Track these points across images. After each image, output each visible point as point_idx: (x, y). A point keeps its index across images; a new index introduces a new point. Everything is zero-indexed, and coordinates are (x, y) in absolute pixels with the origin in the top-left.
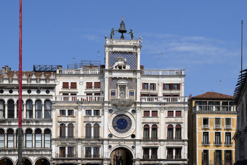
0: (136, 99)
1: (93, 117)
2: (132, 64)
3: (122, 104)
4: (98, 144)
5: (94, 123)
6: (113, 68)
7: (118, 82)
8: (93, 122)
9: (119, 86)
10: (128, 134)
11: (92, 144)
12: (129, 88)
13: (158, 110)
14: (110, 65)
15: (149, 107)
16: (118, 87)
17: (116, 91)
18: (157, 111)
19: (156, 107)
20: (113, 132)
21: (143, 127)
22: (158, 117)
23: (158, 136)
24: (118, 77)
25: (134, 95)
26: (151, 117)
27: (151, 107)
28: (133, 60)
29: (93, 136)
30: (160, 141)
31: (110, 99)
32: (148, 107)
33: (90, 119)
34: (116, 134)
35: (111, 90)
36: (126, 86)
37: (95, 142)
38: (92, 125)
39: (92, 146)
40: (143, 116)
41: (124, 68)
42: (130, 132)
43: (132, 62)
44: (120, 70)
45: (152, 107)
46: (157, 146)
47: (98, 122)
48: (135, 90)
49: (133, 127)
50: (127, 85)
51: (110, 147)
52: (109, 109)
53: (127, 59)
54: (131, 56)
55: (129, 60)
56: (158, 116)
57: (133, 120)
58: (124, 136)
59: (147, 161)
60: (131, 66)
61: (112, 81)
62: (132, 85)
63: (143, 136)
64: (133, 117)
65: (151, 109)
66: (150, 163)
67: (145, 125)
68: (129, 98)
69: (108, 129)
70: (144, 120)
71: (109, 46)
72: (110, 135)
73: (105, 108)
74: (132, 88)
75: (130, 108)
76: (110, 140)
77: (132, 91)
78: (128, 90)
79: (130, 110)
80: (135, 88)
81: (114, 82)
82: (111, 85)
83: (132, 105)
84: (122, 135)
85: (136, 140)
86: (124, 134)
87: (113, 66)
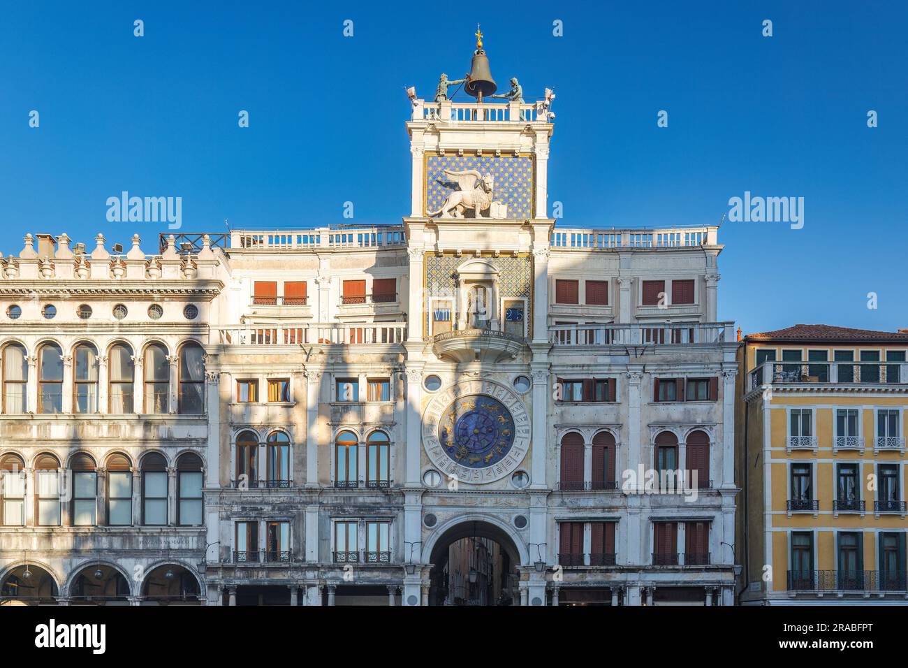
0: (531, 336)
1: (364, 404)
2: (516, 200)
3: (477, 353)
4: (383, 510)
5: (368, 430)
6: (441, 214)
7: (459, 269)
8: (366, 424)
9: (468, 281)
10: (500, 471)
11: (360, 507)
13: (617, 376)
14: (430, 203)
15: (583, 366)
16: (462, 286)
17: (454, 302)
18: (614, 380)
19: (610, 365)
20: (442, 464)
21: (559, 442)
22: (619, 403)
24: (459, 250)
25: (523, 320)
26: (589, 405)
27: (589, 366)
28: (520, 185)
29: (364, 478)
31: (430, 334)
32: (577, 366)
34: (452, 472)
35: (434, 302)
37: (374, 500)
38: (362, 435)
39: (363, 517)
41: (486, 213)
42: (509, 463)
43: (516, 190)
44: (469, 220)
45: (596, 365)
46: (616, 514)
47: (385, 425)
48: (526, 300)
49: (520, 442)
50: (495, 277)
51: (430, 520)
52: (428, 374)
53: (496, 179)
54: (511, 170)
55: (502, 185)
56: (618, 400)
57: (520, 414)
58: (485, 477)
59: (575, 574)
60: (510, 206)
61: (438, 267)
62: (514, 281)
63: (558, 480)
64: (518, 404)
65: (590, 372)
66: (586, 582)
67: (565, 433)
68: (502, 330)
69: (423, 451)
70: (562, 413)
71: (423, 128)
72: (430, 476)
73: (409, 371)
74: (517, 290)
75: (508, 370)
76: (432, 492)
77: (515, 303)
78: (500, 301)
79: (508, 378)
80: (527, 291)
81: (447, 270)
82: (434, 280)
83: (514, 356)
84: (477, 474)
85: (532, 492)
86: (487, 471)
87: (442, 206)
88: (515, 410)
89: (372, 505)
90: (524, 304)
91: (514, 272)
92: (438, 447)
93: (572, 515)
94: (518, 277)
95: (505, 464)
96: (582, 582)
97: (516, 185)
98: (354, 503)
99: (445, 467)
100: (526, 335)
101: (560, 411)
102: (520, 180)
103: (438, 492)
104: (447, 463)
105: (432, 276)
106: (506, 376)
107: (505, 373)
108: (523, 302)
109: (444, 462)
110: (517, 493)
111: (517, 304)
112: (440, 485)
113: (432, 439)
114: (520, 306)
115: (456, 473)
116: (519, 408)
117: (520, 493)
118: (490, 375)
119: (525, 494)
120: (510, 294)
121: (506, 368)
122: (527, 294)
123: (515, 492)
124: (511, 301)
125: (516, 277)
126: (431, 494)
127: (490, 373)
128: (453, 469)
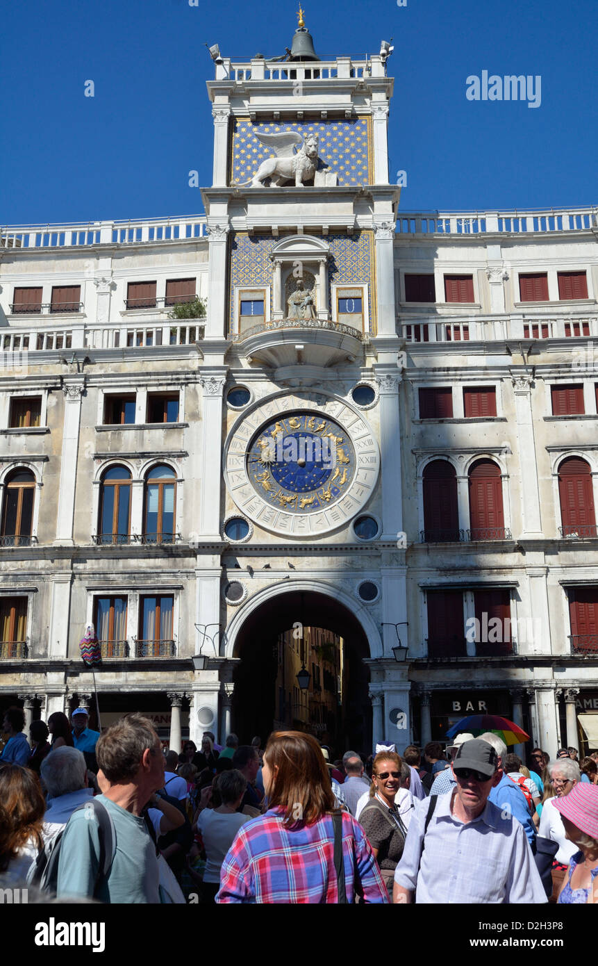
0: (375, 329)
1: (141, 428)
2: (348, 168)
3: (299, 352)
4: (164, 578)
5: (145, 464)
6: (251, 183)
7: (275, 249)
8: (143, 455)
9: (284, 266)
10: (334, 516)
11: (132, 574)
12: (331, 279)
13: (497, 383)
15: (448, 369)
16: (277, 271)
17: (268, 293)
18: (492, 389)
19: (486, 368)
20: (251, 509)
21: (420, 473)
22: (504, 420)
23: (507, 524)
24: (275, 227)
25: (362, 312)
26: (460, 421)
27: (456, 369)
28: (353, 151)
29: (139, 532)
30: (522, 547)
32: (439, 369)
33: (129, 440)
34: (267, 519)
35: (241, 292)
36: (316, 265)
37: (151, 562)
38: (138, 470)
39: (134, 589)
40: (417, 417)
41: (309, 182)
42: (349, 505)
43: (347, 156)
44: (288, 189)
45: (466, 369)
46: (511, 577)
47: (170, 455)
48: (365, 286)
49: (364, 475)
50: (322, 259)
51: (228, 590)
52: (232, 384)
54: (340, 134)
56: (500, 414)
57: (363, 437)
58: (314, 524)
59: (453, 671)
60: (341, 174)
61: (247, 250)
63: (422, 527)
64: (359, 422)
65: (458, 377)
66: (472, 683)
67: (428, 461)
69: (225, 490)
70: (422, 434)
71: (229, 89)
72: (235, 527)
73: (205, 380)
74: (353, 274)
75: (343, 377)
76: (236, 549)
77: (351, 291)
78: (330, 289)
79: (344, 388)
80: (367, 276)
81: (259, 252)
82: (241, 265)
83: (353, 359)
84: (302, 522)
85: (384, 546)
86: (318, 518)
87: (252, 176)
88: (356, 430)
89: (149, 570)
90: (362, 291)
92: (245, 484)
93: (444, 580)
94: (355, 258)
95: (342, 507)
96: (466, 683)
97: (347, 151)
98: (124, 567)
99: (256, 512)
100: (367, 330)
101: (419, 430)
102: (353, 145)
104: (260, 508)
105: (239, 260)
106: (342, 386)
107: (340, 382)
108: (362, 289)
109: (254, 505)
110: (361, 549)
111: (353, 291)
112: (249, 539)
113: (238, 473)
114: (358, 294)
115: (272, 522)
116: (360, 427)
117: (367, 548)
118: (318, 384)
119: (374, 550)
120: (343, 280)
121: (341, 374)
122: (367, 279)
123: (359, 547)
124: (345, 289)
125: (351, 258)
126: (235, 551)
127: (319, 382)
128: (268, 515)
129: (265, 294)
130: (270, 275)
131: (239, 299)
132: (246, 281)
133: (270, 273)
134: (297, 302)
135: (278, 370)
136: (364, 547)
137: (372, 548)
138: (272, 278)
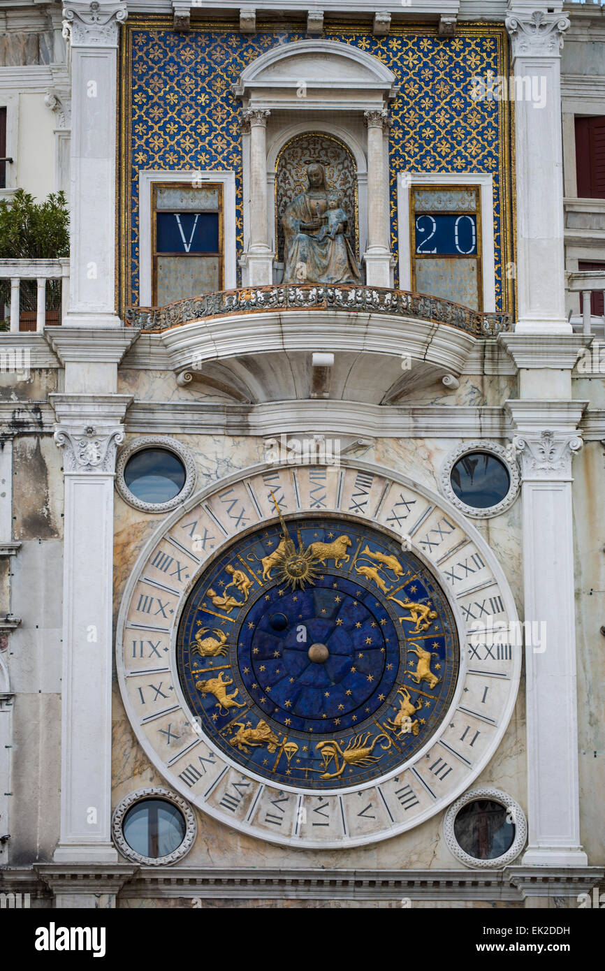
3: (321, 371)
7: (250, 76)
9: (275, 120)
10: (408, 800)
12: (397, 162)
16: (257, 133)
17: (230, 192)
20: (190, 777)
24: (247, 12)
25: (476, 254)
31: (145, 299)
34: (230, 803)
35: (157, 187)
36: (359, 121)
42: (441, 770)
48: (486, 183)
49: (481, 692)
50: (375, 105)
52: (138, 442)
57: (480, 588)
58: (353, 820)
61: (172, 69)
62: (442, 118)
64: (469, 550)
68: (405, 285)
69: (121, 723)
72: (145, 819)
73: (69, 432)
74: (452, 148)
75: (427, 429)
76: (155, 881)
77: (448, 195)
78: (393, 187)
79: (429, 457)
80: (490, 153)
81: (203, 79)
82: (156, 112)
83: (450, 380)
84: (323, 810)
85: (534, 879)
86: (357, 804)
88: (460, 572)
90: (478, 196)
91: (442, 89)
92: (175, 709)
94: (457, 103)
95: (426, 775)
99: (204, 784)
100: (490, 306)
103: (180, 882)
104: (212, 772)
105: (149, 98)
106: (422, 453)
107: (419, 441)
108: (476, 189)
109: (198, 766)
110: (475, 884)
111: (456, 196)
112: (188, 855)
113: (156, 680)
114: (468, 204)
115: (245, 809)
116: (472, 565)
117: (488, 884)
118: (363, 446)
119: (506, 889)
120: (428, 162)
121: (423, 421)
122: (490, 163)
123: (469, 879)
124: (434, 188)
125: (448, 103)
126: (151, 887)
127: (364, 442)
128: (233, 792)
129: (221, 195)
130: (233, 144)
131: (154, 207)
132: (171, 158)
133: (235, 138)
134: (308, 224)
135: (258, 408)
136: (481, 880)
137: (501, 884)
138: (240, 153)
